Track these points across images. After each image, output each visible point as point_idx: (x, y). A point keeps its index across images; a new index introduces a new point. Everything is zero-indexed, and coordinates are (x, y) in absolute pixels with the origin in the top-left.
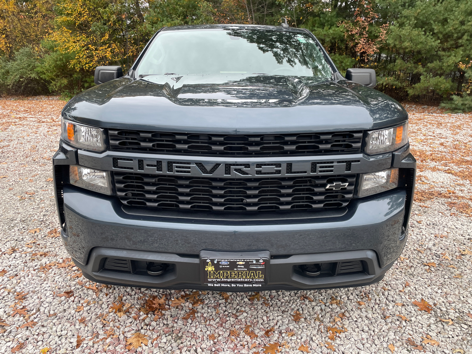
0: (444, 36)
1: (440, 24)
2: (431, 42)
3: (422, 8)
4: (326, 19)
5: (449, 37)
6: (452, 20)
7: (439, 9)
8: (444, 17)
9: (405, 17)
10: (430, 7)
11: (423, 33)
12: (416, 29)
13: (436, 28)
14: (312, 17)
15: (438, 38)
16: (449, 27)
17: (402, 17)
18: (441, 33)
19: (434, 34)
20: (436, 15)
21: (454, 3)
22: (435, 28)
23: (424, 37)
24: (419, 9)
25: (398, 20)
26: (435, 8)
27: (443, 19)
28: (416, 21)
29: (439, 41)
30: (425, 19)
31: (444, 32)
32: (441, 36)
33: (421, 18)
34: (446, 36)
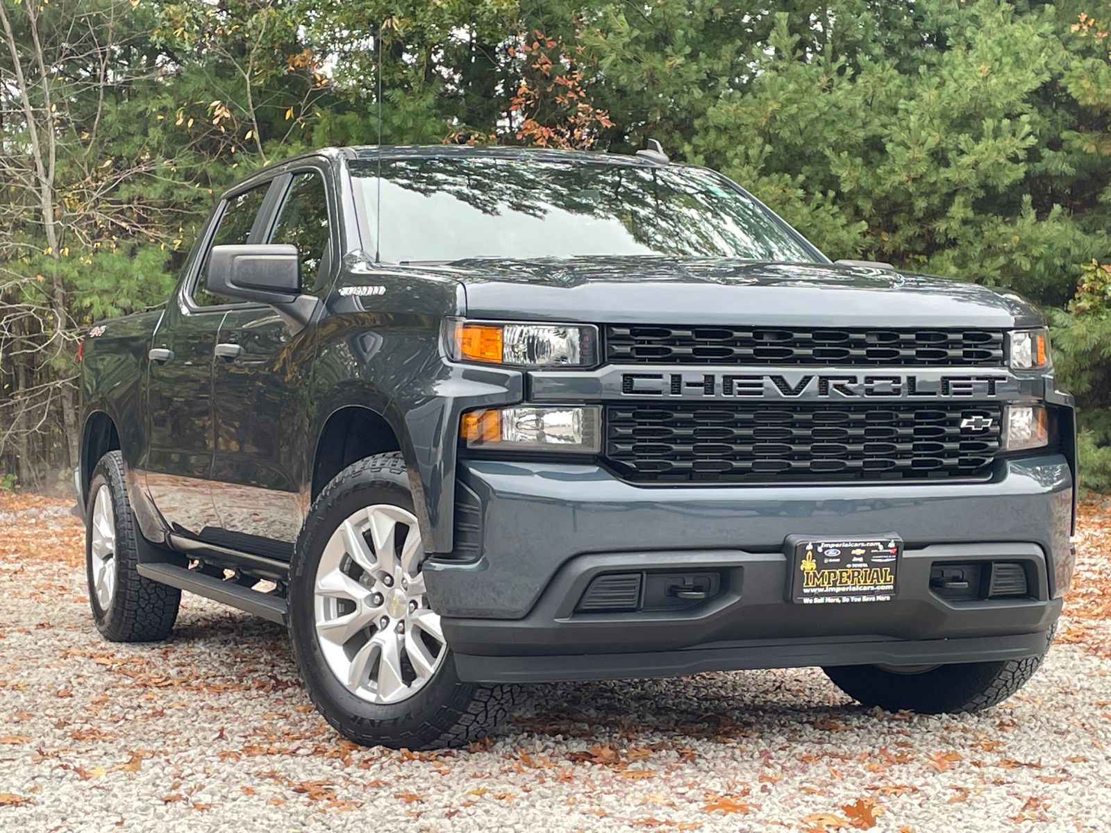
0: (877, 204)
1: (859, 160)
2: (835, 227)
3: (782, 96)
4: (396, 121)
5: (895, 209)
6: (898, 145)
7: (846, 104)
8: (870, 134)
9: (721, 130)
10: (811, 95)
11: (800, 192)
12: (775, 176)
13: (848, 173)
14: (328, 111)
15: (858, 214)
16: (892, 171)
17: (707, 130)
18: (868, 194)
19: (839, 195)
20: (840, 126)
21: (897, 82)
22: (844, 174)
23: (806, 210)
24: (775, 98)
25: (695, 140)
26: (832, 98)
27: (865, 140)
28: (768, 148)
29: (864, 226)
30: (800, 141)
31: (878, 191)
32: (867, 206)
33: (785, 134)
34: (885, 206)
